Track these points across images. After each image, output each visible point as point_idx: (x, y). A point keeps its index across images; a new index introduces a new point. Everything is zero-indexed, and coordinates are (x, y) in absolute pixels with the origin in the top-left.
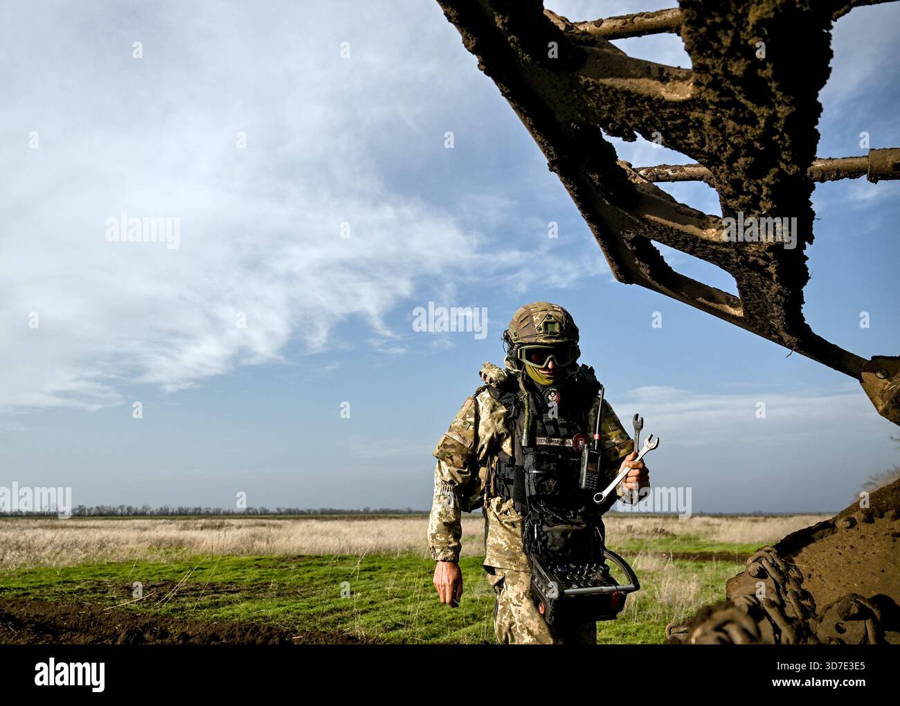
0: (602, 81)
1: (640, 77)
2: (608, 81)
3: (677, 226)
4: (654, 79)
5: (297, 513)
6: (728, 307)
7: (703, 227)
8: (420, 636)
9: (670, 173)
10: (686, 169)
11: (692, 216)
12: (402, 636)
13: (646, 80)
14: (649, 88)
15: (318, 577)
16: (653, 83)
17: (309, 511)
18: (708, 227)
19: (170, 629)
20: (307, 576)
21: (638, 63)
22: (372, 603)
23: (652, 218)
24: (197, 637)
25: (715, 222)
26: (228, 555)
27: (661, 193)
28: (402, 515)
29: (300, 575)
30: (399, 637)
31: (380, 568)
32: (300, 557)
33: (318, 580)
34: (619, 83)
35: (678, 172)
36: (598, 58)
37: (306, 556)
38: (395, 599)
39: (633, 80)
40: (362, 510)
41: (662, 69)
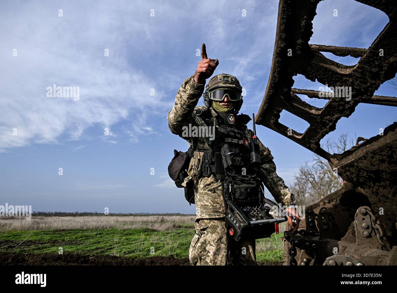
0: (320, 64)
1: (331, 65)
2: (322, 64)
3: (303, 108)
4: (335, 66)
5: (43, 214)
6: (295, 135)
7: (311, 109)
8: (142, 255)
9: (297, 91)
10: (302, 90)
11: (308, 105)
12: (134, 256)
13: (333, 66)
14: (334, 69)
15: (79, 237)
16: (335, 67)
17: (49, 213)
18: (312, 110)
19: (26, 258)
20: (74, 237)
21: (330, 61)
22: (111, 245)
23: (295, 104)
24: (51, 258)
25: (314, 108)
26: (27, 230)
27: (297, 97)
28: (93, 215)
29: (69, 236)
30: (133, 255)
31: (103, 233)
32: (63, 230)
33: (79, 238)
34: (325, 65)
35: (300, 91)
36: (318, 57)
37: (66, 230)
38: (120, 244)
39: (329, 66)
40: (74, 213)
41: (337, 64)
